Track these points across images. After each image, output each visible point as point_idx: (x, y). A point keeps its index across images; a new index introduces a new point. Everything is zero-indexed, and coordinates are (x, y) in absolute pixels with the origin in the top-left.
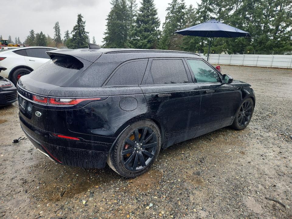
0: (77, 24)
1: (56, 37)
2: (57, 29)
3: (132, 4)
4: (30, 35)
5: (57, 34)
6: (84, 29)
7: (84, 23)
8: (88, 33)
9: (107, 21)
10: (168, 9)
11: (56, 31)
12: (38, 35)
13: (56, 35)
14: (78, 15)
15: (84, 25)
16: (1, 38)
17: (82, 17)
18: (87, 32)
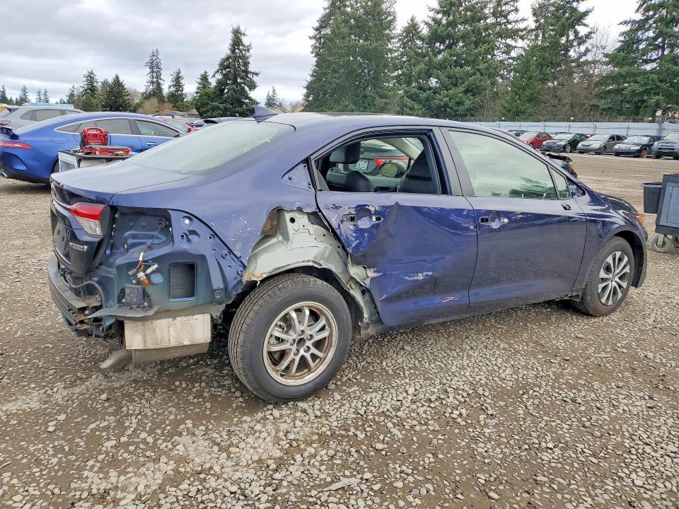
0: (229, 53)
1: (151, 87)
2: (155, 67)
4: (85, 83)
5: (155, 80)
7: (248, 50)
8: (257, 74)
9: (313, 41)
11: (153, 72)
12: (105, 83)
13: (152, 82)
14: (231, 30)
15: (248, 54)
16: (3, 92)
17: (244, 34)
18: (253, 73)
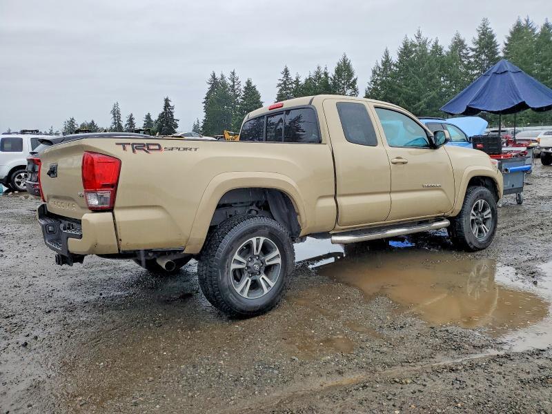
0: (163, 110)
1: (115, 126)
2: (116, 114)
3: (234, 82)
5: (117, 121)
6: (172, 116)
7: (173, 109)
8: (178, 120)
9: (204, 104)
10: (279, 85)
11: (115, 117)
13: (115, 123)
14: (164, 99)
17: (170, 101)
